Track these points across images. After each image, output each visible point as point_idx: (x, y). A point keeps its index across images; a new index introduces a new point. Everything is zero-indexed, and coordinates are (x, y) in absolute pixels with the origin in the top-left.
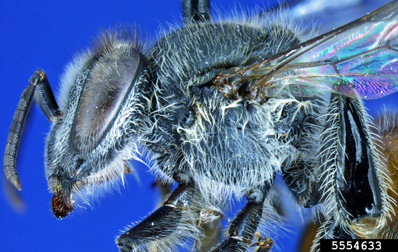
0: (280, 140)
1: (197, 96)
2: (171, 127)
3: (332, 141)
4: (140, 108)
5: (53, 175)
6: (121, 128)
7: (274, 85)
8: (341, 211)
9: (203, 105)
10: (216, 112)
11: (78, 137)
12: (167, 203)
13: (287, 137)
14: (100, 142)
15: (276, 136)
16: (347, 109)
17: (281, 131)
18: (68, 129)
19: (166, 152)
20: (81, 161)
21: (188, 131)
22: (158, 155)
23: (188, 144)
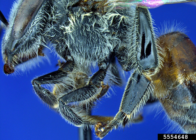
0: (112, 35)
1: (71, 11)
2: (59, 26)
4: (44, 18)
5: (4, 53)
6: (35, 27)
7: (108, 6)
8: (138, 67)
10: (80, 18)
13: (116, 34)
14: (24, 34)
15: (110, 33)
17: (113, 31)
19: (59, 43)
21: (66, 28)
23: (66, 33)
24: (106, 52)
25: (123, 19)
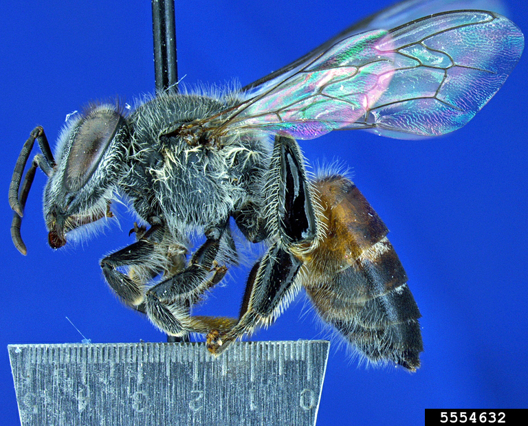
0: (232, 184)
1: (165, 144)
2: (144, 169)
3: (275, 180)
4: (120, 155)
5: (49, 213)
6: (104, 170)
7: (228, 135)
8: (282, 237)
9: (170, 151)
10: (181, 156)
11: (70, 178)
12: (142, 239)
13: (239, 182)
14: (87, 182)
15: (229, 180)
16: (287, 152)
17: (234, 176)
18: (62, 173)
19: (141, 196)
20: (72, 199)
21: (158, 172)
22: (134, 199)
23: (158, 182)
24: (223, 211)
25: (251, 156)
